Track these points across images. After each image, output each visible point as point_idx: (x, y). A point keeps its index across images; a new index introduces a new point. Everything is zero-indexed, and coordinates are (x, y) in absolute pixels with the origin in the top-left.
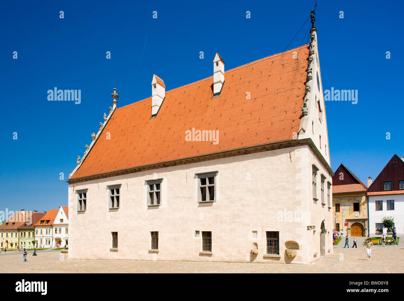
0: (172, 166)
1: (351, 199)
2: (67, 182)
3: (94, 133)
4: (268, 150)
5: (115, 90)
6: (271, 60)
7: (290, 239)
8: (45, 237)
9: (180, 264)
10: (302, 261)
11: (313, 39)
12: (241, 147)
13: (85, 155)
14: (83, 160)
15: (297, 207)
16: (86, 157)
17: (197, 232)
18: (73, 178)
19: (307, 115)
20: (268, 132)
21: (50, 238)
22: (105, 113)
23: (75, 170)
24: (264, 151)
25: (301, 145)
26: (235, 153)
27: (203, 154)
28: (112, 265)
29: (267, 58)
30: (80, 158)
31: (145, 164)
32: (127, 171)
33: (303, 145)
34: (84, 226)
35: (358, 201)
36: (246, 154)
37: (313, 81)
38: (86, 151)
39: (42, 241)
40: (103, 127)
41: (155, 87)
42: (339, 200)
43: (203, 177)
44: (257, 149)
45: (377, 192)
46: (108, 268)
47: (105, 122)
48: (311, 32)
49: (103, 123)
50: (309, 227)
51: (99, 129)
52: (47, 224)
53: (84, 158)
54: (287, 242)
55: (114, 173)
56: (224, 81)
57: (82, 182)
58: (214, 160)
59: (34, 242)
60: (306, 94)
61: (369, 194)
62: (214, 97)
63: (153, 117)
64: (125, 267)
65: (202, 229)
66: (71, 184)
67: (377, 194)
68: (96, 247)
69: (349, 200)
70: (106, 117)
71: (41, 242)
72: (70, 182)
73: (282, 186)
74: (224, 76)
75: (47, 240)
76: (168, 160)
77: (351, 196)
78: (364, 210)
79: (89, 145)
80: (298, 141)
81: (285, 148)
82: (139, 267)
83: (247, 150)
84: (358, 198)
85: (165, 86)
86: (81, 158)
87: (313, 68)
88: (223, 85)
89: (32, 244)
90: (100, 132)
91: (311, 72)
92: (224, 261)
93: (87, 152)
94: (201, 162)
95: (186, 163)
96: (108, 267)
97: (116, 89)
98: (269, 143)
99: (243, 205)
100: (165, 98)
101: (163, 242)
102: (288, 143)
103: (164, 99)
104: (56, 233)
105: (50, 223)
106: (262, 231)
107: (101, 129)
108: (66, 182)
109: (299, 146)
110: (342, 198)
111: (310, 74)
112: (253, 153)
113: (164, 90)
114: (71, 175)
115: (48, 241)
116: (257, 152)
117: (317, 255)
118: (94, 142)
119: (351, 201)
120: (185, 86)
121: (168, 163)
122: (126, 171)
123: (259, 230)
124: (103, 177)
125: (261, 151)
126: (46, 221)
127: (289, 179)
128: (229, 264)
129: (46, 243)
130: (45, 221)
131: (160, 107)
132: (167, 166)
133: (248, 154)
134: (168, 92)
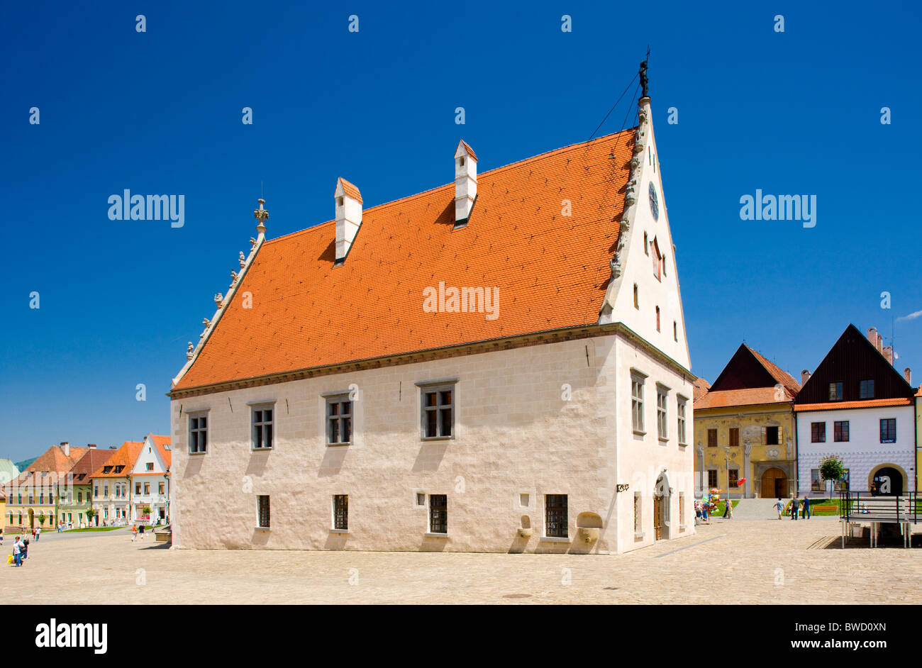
0: (373, 368)
1: (762, 420)
2: (168, 395)
3: (220, 294)
4: (547, 342)
5: (261, 202)
6: (565, 157)
7: (587, 509)
8: (115, 502)
9: (386, 557)
10: (607, 550)
11: (642, 120)
12: (500, 336)
13: (202, 341)
14: (198, 351)
15: (600, 449)
16: (205, 344)
17: (420, 497)
18: (180, 387)
19: (619, 276)
20: (550, 307)
21: (124, 504)
22: (241, 253)
23: (183, 372)
24: (540, 344)
25: (606, 335)
26: (488, 346)
27: (430, 347)
28: (259, 560)
29: (559, 152)
30: (192, 346)
31: (321, 363)
32: (286, 376)
33: (608, 334)
34: (203, 483)
35: (776, 422)
36: (508, 349)
37: (636, 207)
38: (205, 331)
39: (109, 510)
40: (239, 280)
41: (342, 203)
42: (736, 420)
43: (430, 390)
44: (528, 339)
45: (814, 405)
46: (252, 566)
47: (243, 271)
48: (641, 103)
49: (238, 272)
50: (619, 487)
51: (231, 285)
52: (118, 475)
53: (200, 346)
54: (582, 513)
55: (262, 379)
56: (477, 196)
57: (198, 395)
58: (451, 359)
59: (90, 514)
60: (620, 234)
61: (797, 407)
62: (456, 228)
63: (339, 264)
64: (284, 563)
65: (429, 490)
66: (175, 399)
67: (813, 409)
68: (227, 526)
69: (757, 421)
70: (245, 260)
71: (107, 513)
72: (174, 395)
73: (573, 410)
74: (475, 186)
75: (118, 509)
76: (364, 357)
77: (761, 411)
78: (788, 441)
79: (210, 319)
80: (599, 327)
81: (579, 339)
82: (309, 563)
83: (510, 342)
84: (776, 416)
85: (361, 201)
86: (195, 346)
87: (639, 179)
88: (474, 202)
89: (86, 518)
90: (231, 291)
91: (633, 190)
92: (470, 550)
93: (206, 333)
94: (426, 361)
95: (400, 363)
96: (252, 564)
97: (263, 200)
98: (549, 328)
99: (503, 445)
100: (362, 223)
101: (357, 515)
102: (583, 331)
103: (360, 227)
104: (138, 493)
105: (124, 472)
106: (537, 494)
107: (234, 285)
108: (166, 396)
109: (602, 335)
110: (743, 417)
111: (631, 194)
112: (522, 347)
113: (360, 207)
114: (176, 381)
115: (121, 511)
116: (529, 346)
117: (644, 538)
118: (219, 312)
119: (761, 423)
120: (401, 201)
121: (366, 363)
122: (284, 377)
123: (532, 491)
124: (240, 387)
125: (534, 345)
126: (116, 467)
127: (585, 398)
128: (477, 556)
129: (118, 516)
130: (114, 468)
131: (352, 244)
132: (364, 368)
133: (511, 348)
134: (369, 210)
